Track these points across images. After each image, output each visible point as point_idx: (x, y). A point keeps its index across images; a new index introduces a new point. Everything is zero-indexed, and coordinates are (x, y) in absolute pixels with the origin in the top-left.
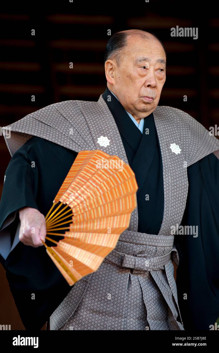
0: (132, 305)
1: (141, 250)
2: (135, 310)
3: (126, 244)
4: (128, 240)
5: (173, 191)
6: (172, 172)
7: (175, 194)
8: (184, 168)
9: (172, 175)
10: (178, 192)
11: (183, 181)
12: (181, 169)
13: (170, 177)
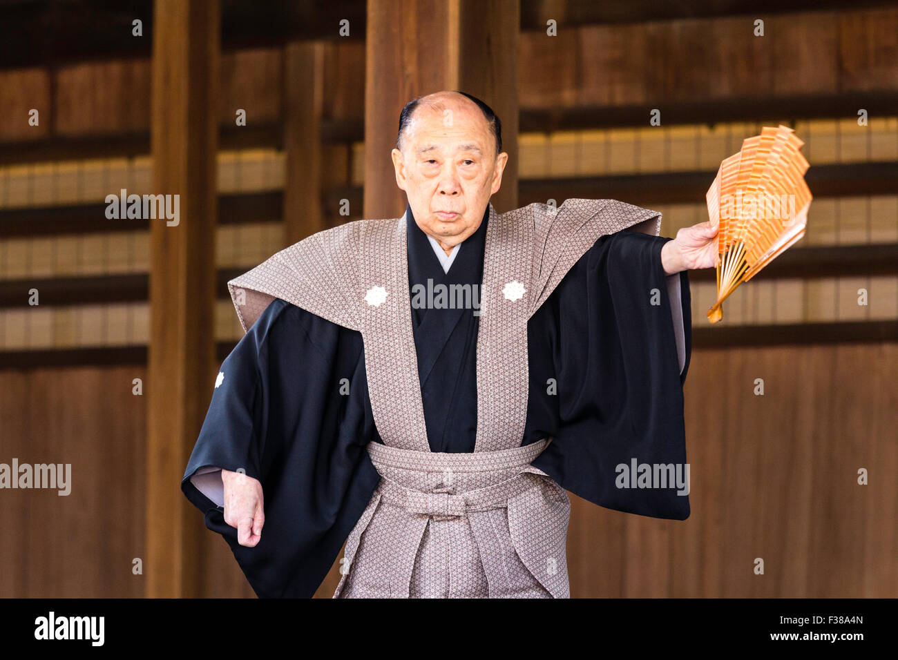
0: (433, 573)
1: (439, 482)
2: (438, 582)
3: (412, 473)
4: (414, 467)
5: (496, 373)
6: (494, 338)
7: (502, 377)
8: (520, 324)
9: (494, 344)
10: (507, 374)
11: (516, 350)
12: (514, 327)
13: (488, 350)
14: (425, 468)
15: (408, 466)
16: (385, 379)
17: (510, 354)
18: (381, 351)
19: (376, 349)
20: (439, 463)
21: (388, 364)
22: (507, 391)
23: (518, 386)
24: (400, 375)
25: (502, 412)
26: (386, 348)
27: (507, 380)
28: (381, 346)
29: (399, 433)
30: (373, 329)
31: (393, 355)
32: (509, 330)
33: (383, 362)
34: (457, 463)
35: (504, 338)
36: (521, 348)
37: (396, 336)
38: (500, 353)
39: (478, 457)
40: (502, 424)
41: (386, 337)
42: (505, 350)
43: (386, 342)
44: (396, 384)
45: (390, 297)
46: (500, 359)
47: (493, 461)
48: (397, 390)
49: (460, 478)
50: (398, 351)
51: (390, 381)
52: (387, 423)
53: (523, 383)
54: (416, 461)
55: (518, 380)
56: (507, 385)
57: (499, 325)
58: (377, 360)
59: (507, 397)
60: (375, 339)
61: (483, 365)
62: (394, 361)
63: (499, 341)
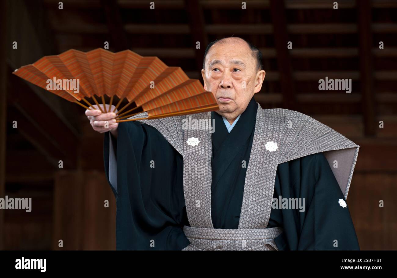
1: (218, 245)
5: (256, 187)
6: (257, 168)
7: (258, 189)
8: (274, 164)
9: (257, 171)
10: (261, 188)
11: (269, 177)
12: (270, 165)
13: (253, 173)
14: (210, 237)
15: (201, 237)
16: (193, 187)
17: (265, 178)
18: (193, 171)
19: (190, 169)
20: (218, 234)
21: (196, 179)
22: (260, 197)
23: (267, 195)
24: (201, 185)
25: (256, 208)
26: (196, 169)
27: (261, 191)
28: (193, 167)
29: (198, 218)
30: (190, 157)
31: (199, 174)
32: (267, 166)
33: (193, 177)
34: (228, 235)
35: (263, 169)
36: (272, 176)
37: (202, 164)
38: (259, 176)
39: (240, 232)
40: (255, 214)
41: (196, 163)
42: (263, 175)
43: (196, 166)
44: (199, 190)
45: (201, 144)
46: (259, 179)
47: (248, 235)
48: (198, 193)
49: (229, 243)
50: (202, 172)
51: (196, 188)
52: (192, 211)
53: (270, 194)
54: (205, 234)
55: (267, 192)
56: (261, 194)
57: (262, 162)
58: (190, 175)
59: (260, 200)
60: (190, 163)
61: (249, 181)
62: (199, 177)
63: (260, 170)
